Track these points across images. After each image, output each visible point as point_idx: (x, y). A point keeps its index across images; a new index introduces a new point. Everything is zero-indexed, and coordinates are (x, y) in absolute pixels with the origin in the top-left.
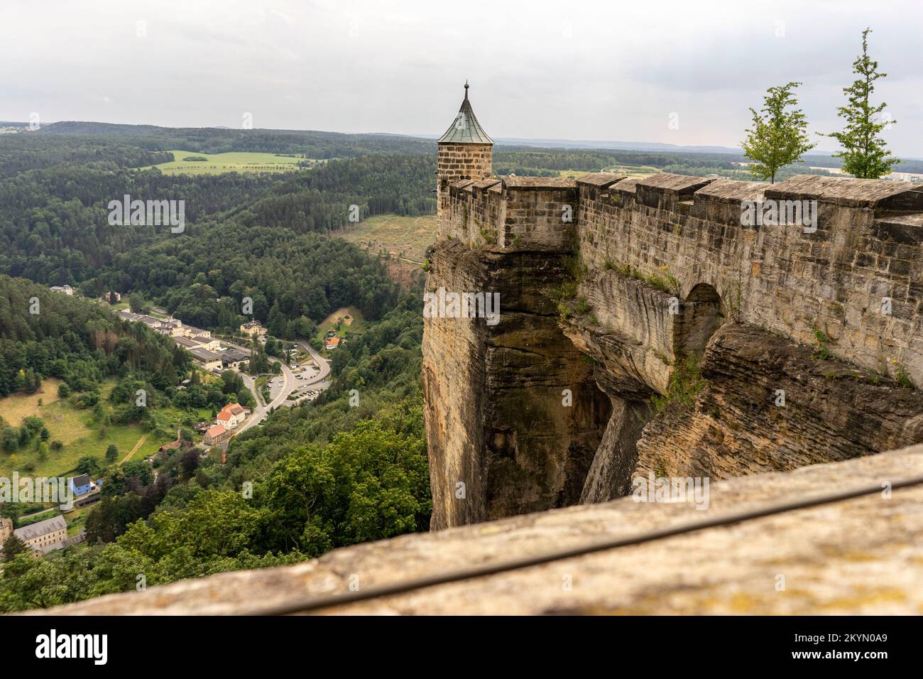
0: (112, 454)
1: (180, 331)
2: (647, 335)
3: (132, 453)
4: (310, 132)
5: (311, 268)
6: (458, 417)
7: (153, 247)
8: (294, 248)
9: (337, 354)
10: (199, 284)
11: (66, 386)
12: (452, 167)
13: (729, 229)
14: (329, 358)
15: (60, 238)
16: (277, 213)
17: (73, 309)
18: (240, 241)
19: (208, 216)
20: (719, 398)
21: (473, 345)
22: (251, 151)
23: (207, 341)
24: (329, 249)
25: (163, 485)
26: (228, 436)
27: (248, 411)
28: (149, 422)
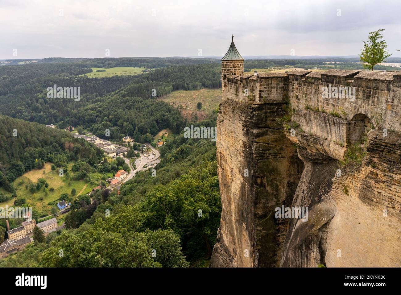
0: (74, 192)
1: (98, 141)
2: (330, 135)
3: (82, 192)
4: (147, 57)
5: (150, 113)
6: (238, 172)
7: (86, 108)
8: (143, 106)
9: (163, 148)
10: (105, 122)
11: (54, 165)
12: (228, 70)
13: (373, 91)
14: (159, 150)
15: (49, 106)
16: (135, 91)
17: (56, 134)
18: (121, 103)
19: (107, 94)
20: (375, 160)
21: (245, 142)
22: (123, 67)
23: (109, 145)
24: (157, 105)
25: (95, 204)
26: (120, 184)
27: (128, 173)
28: (88, 179)
